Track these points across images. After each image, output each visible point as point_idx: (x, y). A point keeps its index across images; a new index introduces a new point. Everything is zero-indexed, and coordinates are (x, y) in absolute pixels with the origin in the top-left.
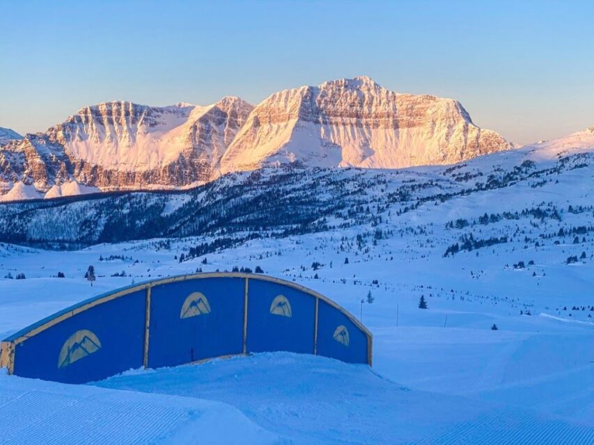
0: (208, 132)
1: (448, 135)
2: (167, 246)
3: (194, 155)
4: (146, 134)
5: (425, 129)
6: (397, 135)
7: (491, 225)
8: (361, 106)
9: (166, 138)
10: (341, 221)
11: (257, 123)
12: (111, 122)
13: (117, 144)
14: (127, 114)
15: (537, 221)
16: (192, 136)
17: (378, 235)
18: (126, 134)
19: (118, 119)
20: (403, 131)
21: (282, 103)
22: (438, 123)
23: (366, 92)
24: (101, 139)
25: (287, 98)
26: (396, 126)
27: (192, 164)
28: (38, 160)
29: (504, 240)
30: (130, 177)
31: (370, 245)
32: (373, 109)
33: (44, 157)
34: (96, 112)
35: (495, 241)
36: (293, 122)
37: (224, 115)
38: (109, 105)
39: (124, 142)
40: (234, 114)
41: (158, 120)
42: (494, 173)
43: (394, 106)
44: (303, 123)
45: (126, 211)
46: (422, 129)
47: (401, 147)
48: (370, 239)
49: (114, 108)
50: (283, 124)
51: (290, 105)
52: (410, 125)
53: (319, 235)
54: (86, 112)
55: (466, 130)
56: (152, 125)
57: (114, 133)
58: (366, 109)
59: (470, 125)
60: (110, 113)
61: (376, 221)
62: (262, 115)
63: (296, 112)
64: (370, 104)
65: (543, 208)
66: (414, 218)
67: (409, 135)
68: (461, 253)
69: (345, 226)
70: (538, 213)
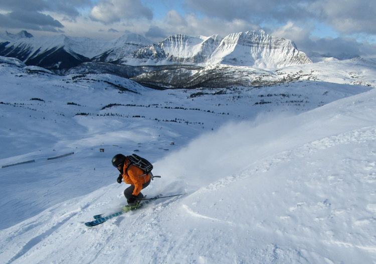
0: (208, 46)
1: (287, 53)
2: (186, 92)
3: (202, 53)
4: (188, 45)
5: (280, 50)
6: (270, 51)
7: (270, 97)
8: (259, 40)
9: (194, 47)
10: (230, 91)
11: (224, 44)
12: (178, 41)
13: (179, 48)
14: (183, 38)
15: (282, 97)
16: (202, 47)
17: (239, 97)
18: (182, 45)
19: (180, 40)
20: (272, 50)
21: (233, 38)
22: (285, 48)
23: (261, 36)
24: (174, 46)
25: (234, 36)
26: (270, 48)
27: (202, 56)
28: (155, 52)
29: (271, 102)
30: (182, 60)
31: (236, 100)
32: (263, 41)
33: (157, 51)
34: (174, 38)
35: (268, 102)
36: (236, 44)
37: (213, 40)
38: (178, 35)
39: (181, 48)
40: (217, 41)
41: (192, 41)
42: (290, 74)
43: (271, 41)
44: (239, 45)
45: (179, 74)
46: (279, 49)
47: (271, 55)
48: (237, 98)
49: (179, 36)
50: (232, 45)
51: (235, 38)
52: (275, 48)
53: (223, 95)
54: (170, 37)
55: (294, 51)
56: (190, 43)
57: (178, 45)
58: (261, 41)
59: (296, 50)
60: (178, 38)
61: (239, 92)
62: (225, 41)
63: (237, 41)
64: (262, 40)
65: (285, 94)
66: (250, 93)
67: (274, 52)
68: (259, 105)
69: (231, 93)
70: (284, 95)
